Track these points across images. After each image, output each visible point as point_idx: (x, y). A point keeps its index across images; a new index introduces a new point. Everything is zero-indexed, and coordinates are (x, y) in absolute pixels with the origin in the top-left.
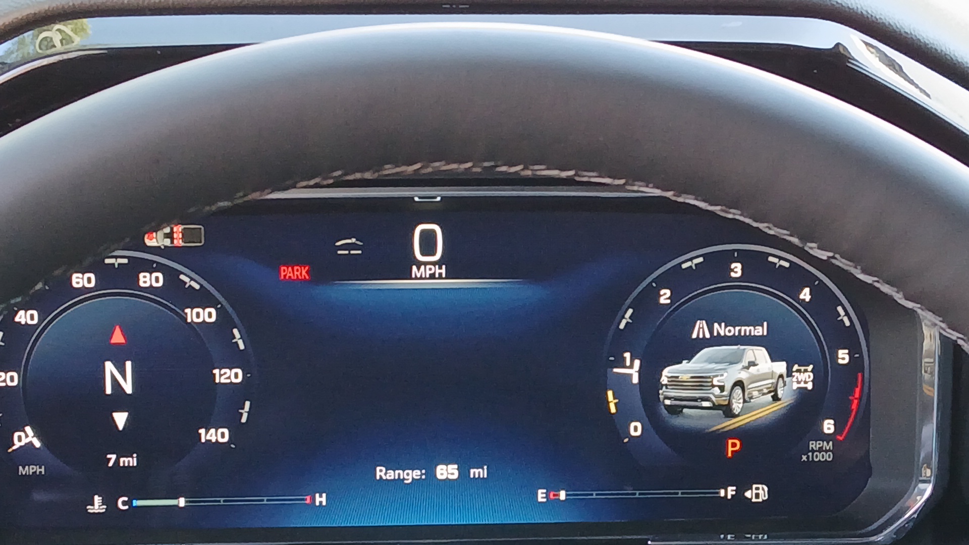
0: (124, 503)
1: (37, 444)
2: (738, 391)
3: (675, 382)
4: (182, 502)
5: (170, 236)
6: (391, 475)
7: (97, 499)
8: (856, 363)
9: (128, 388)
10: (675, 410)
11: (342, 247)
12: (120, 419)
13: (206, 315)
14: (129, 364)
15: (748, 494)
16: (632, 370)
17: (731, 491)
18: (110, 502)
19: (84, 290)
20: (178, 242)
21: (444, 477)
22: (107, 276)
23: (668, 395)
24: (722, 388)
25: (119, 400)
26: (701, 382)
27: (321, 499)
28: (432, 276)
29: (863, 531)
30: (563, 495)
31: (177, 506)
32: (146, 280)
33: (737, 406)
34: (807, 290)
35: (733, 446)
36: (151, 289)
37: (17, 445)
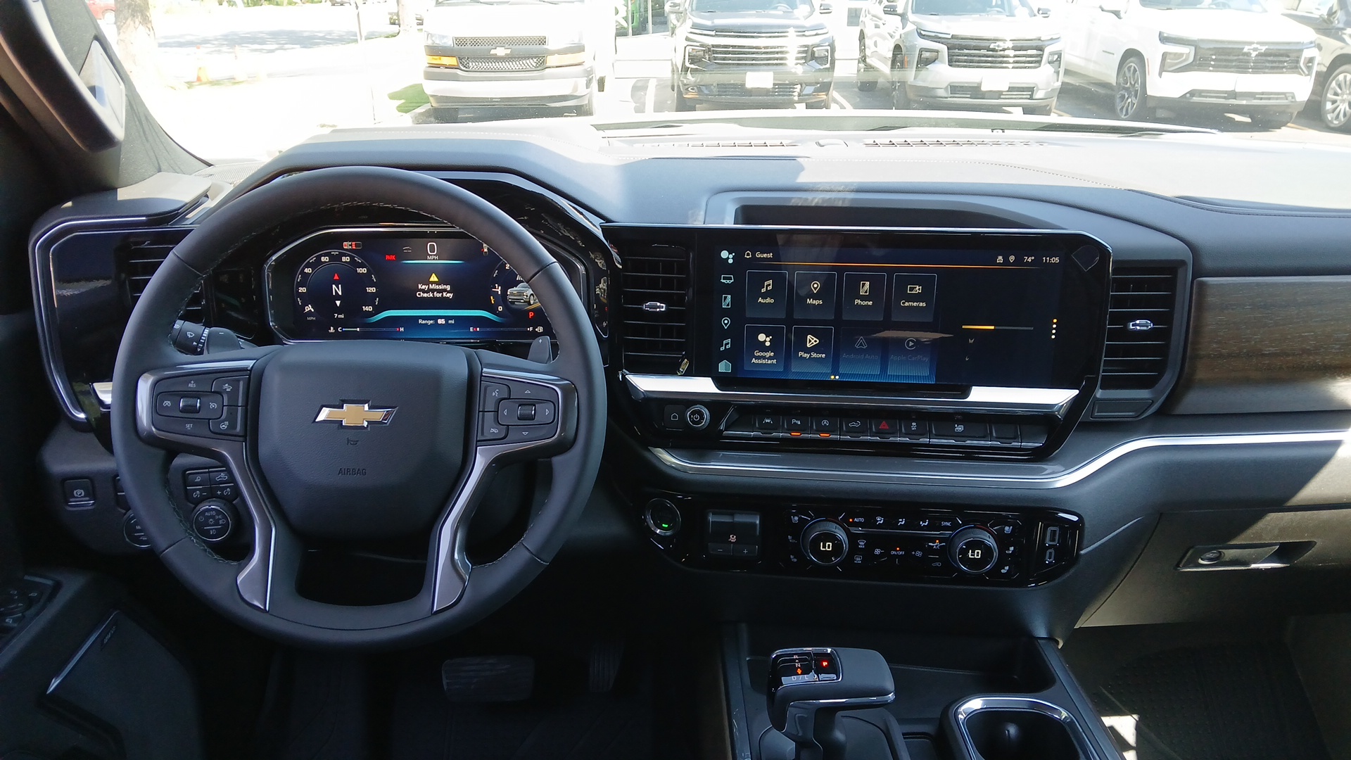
0: (340, 330)
1: (313, 310)
2: (532, 297)
3: (512, 294)
4: (358, 329)
5: (351, 245)
6: (424, 322)
7: (332, 328)
9: (340, 293)
10: (513, 303)
11: (405, 250)
12: (338, 303)
13: (363, 270)
14: (340, 286)
15: (537, 330)
16: (499, 290)
17: (531, 329)
18: (336, 329)
19: (325, 262)
20: (354, 248)
21: (440, 323)
22: (332, 258)
23: (510, 298)
24: (527, 296)
25: (337, 297)
26: (520, 294)
27: (402, 329)
28: (434, 259)
30: (478, 329)
31: (356, 331)
32: (344, 259)
33: (532, 302)
35: (531, 314)
36: (346, 262)
37: (307, 310)
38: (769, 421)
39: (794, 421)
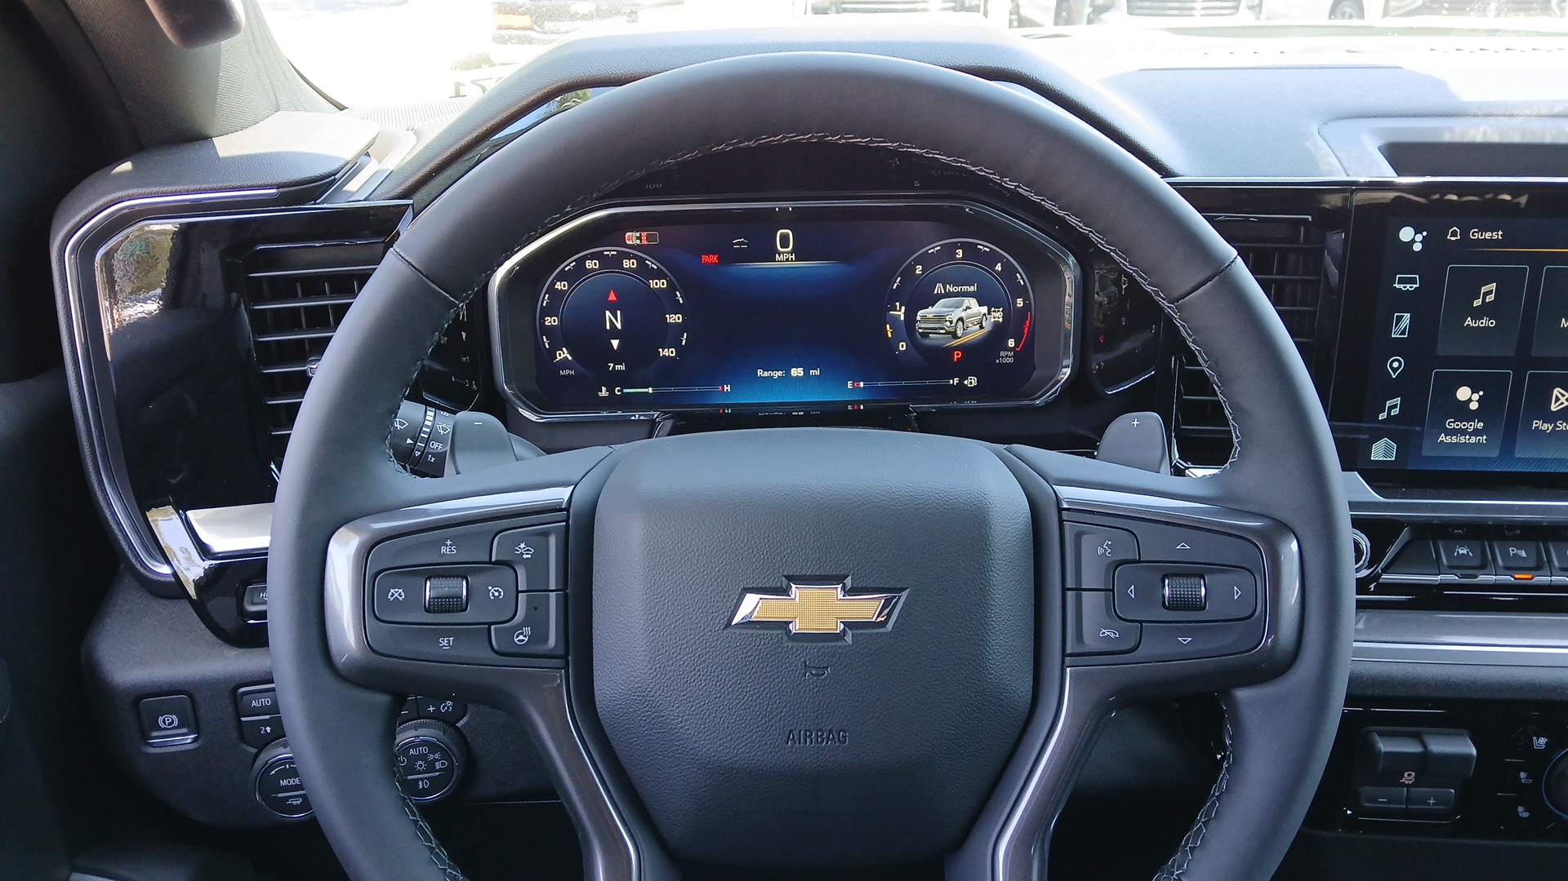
0: (618, 391)
1: (570, 358)
2: (960, 323)
3: (925, 319)
4: (650, 390)
5: (639, 238)
6: (766, 374)
7: (604, 389)
8: (1027, 306)
9: (619, 326)
10: (925, 335)
11: (736, 244)
12: (615, 343)
13: (659, 284)
14: (619, 312)
15: (966, 382)
16: (901, 313)
17: (956, 380)
18: (611, 390)
19: (593, 270)
20: (645, 242)
21: (795, 375)
22: (608, 263)
23: (921, 326)
24: (951, 322)
25: (614, 333)
26: (940, 318)
27: (727, 388)
28: (787, 260)
29: (1036, 396)
30: (862, 384)
31: (648, 392)
32: (627, 264)
33: (959, 333)
34: (999, 264)
35: (957, 355)
36: (630, 269)
37: (559, 358)
38: (1465, 552)
39: (1512, 551)
